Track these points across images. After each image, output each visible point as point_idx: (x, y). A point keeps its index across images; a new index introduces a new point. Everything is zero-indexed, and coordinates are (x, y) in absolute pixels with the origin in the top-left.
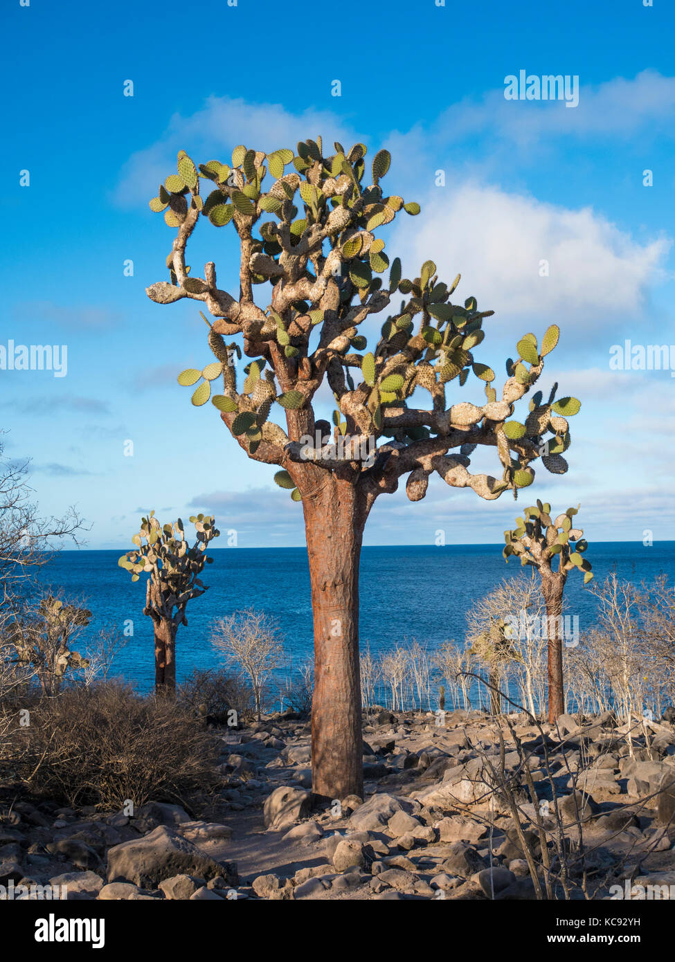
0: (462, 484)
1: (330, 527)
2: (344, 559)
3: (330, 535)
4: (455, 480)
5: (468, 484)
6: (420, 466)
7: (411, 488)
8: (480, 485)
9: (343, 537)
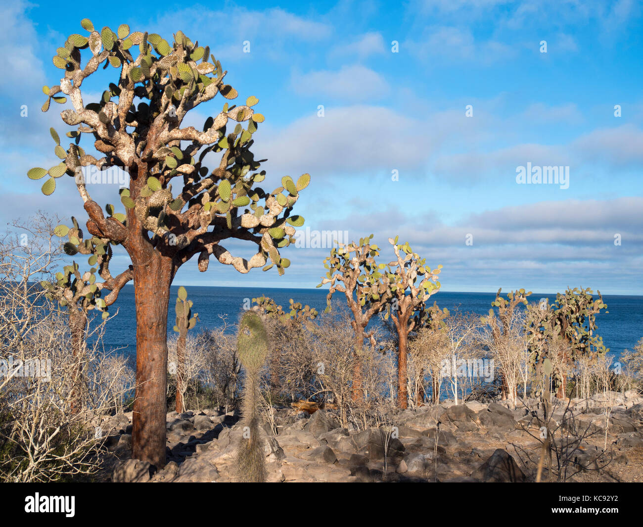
0: (229, 263)
1: (157, 286)
2: (163, 308)
3: (156, 292)
4: (225, 260)
5: (233, 263)
6: (206, 250)
7: (201, 264)
8: (239, 264)
9: (164, 293)
